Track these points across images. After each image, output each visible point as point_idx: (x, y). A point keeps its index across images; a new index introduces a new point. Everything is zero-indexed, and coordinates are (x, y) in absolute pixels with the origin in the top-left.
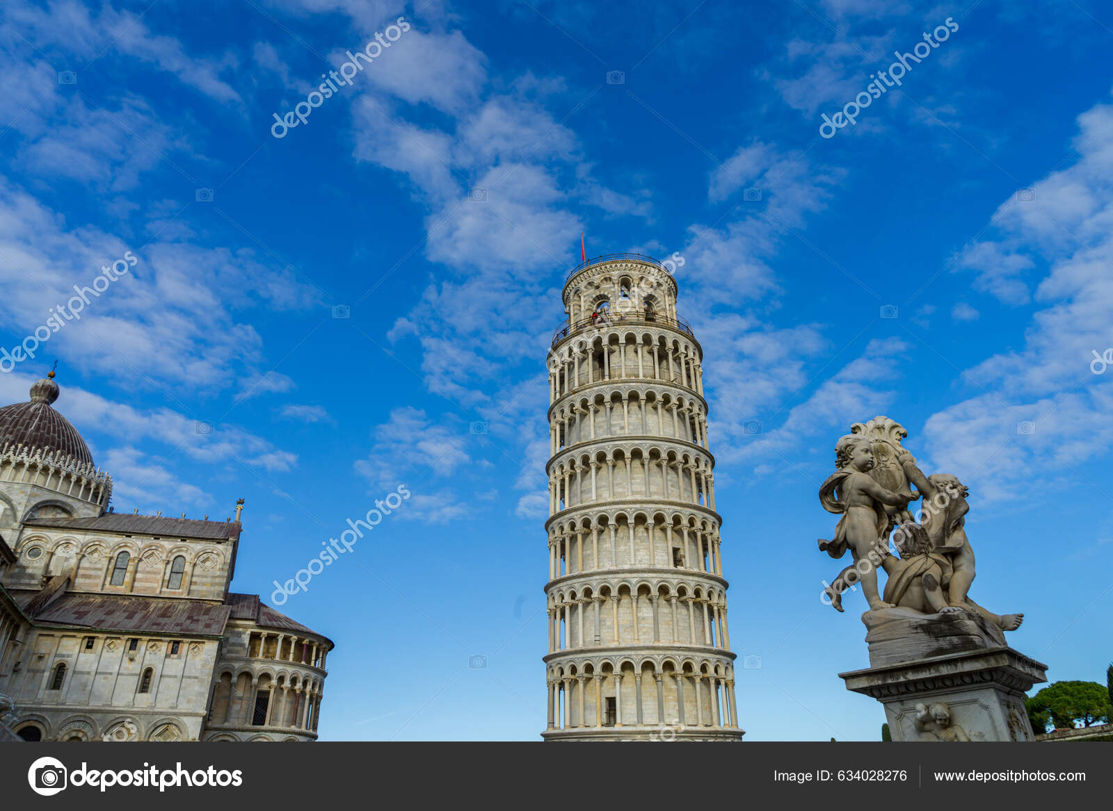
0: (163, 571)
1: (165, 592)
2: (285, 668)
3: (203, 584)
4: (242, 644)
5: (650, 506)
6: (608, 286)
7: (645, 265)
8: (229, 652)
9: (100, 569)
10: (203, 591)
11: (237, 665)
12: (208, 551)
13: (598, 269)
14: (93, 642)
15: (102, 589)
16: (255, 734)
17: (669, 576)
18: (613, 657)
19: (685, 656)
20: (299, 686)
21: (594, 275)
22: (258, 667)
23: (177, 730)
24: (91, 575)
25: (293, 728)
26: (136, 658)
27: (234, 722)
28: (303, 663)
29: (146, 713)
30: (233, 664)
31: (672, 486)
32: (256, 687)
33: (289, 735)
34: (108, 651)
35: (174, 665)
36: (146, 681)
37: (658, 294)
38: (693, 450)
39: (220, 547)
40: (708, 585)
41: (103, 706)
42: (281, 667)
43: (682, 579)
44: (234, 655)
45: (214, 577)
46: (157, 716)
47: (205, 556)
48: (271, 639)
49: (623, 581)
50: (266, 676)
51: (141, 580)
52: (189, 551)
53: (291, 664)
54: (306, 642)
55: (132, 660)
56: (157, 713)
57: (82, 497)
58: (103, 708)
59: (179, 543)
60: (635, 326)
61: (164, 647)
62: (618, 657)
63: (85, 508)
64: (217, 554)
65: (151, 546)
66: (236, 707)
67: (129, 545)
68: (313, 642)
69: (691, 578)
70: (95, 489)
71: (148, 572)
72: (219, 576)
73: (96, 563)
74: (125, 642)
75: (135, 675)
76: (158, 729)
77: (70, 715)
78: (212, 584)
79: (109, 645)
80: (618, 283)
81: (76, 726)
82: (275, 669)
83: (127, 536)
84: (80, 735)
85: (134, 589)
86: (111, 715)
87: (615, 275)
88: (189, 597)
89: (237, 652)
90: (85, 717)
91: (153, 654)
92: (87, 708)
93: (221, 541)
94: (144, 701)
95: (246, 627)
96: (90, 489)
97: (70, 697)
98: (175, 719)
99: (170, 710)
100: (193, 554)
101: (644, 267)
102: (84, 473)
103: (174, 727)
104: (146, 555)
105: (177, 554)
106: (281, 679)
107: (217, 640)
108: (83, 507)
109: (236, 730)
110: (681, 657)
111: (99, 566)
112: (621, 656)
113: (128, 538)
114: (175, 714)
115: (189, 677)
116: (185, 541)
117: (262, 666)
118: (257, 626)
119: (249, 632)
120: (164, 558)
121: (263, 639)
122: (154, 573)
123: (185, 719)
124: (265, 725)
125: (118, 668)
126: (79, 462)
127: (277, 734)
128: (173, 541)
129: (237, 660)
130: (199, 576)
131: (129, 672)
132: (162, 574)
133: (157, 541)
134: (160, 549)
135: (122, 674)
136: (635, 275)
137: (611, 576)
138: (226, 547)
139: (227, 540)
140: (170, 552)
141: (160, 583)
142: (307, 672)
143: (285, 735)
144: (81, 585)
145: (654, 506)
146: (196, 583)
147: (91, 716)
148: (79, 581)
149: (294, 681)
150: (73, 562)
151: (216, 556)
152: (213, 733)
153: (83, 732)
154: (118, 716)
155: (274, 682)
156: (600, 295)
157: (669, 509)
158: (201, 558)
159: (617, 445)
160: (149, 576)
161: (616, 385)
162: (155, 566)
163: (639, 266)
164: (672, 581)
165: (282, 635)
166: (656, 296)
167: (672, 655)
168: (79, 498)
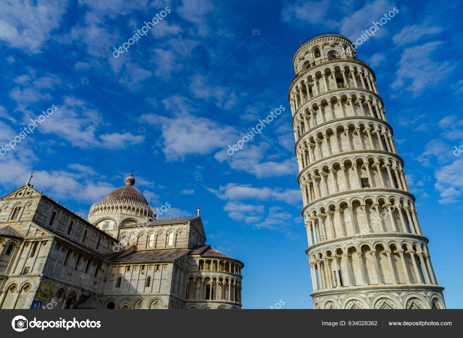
0: (165, 239)
1: (167, 247)
2: (215, 274)
3: (181, 242)
4: (196, 265)
5: (340, 157)
6: (308, 55)
7: (325, 37)
8: (191, 269)
9: (145, 241)
10: (181, 245)
11: (195, 274)
12: (181, 228)
13: (302, 50)
14: (130, 268)
15: (146, 249)
16: (205, 303)
17: (358, 194)
18: (331, 247)
19: (375, 240)
20: (224, 281)
21: (301, 54)
22: (204, 274)
23: (161, 302)
24: (142, 244)
25: (223, 300)
26: (144, 273)
27: (197, 299)
28: (224, 271)
29: (148, 295)
30: (194, 274)
31: (357, 144)
32: (204, 283)
33: (221, 304)
34: (135, 271)
35: (158, 275)
36: (148, 282)
37: (336, 49)
38: (366, 120)
39: (185, 226)
40: (389, 195)
41: (134, 293)
42: (214, 274)
43: (367, 194)
44: (194, 270)
45: (184, 239)
46: (152, 296)
47: (180, 230)
48: (209, 262)
49: (330, 202)
50: (208, 278)
51: (159, 243)
52: (174, 230)
53: (218, 272)
54: (225, 262)
55: (143, 274)
56: (152, 295)
57: (140, 216)
58: (133, 294)
59: (170, 227)
60: (320, 67)
61: (153, 267)
62: (333, 246)
63: (142, 219)
64: (185, 229)
65: (161, 230)
66: (198, 292)
67: (153, 230)
68: (229, 262)
69: (374, 193)
70: (148, 213)
71: (161, 240)
72: (186, 238)
73: (143, 239)
74: (140, 267)
75: (144, 280)
76: (154, 301)
77: (123, 297)
78: (184, 242)
79: (135, 268)
80: (312, 52)
81: (125, 301)
82: (211, 275)
83: (152, 227)
84: (127, 305)
85: (157, 247)
86: (136, 296)
87: (310, 48)
88: (176, 248)
89: (195, 268)
90: (128, 298)
91: (150, 271)
92: (128, 294)
93: (185, 224)
94: (148, 289)
95: (197, 258)
96: (147, 213)
97: (123, 290)
98: (159, 297)
99: (157, 294)
100: (176, 230)
101: (325, 38)
102: (139, 207)
103: (159, 301)
104: (160, 233)
105: (170, 232)
106: (215, 279)
107: (172, 263)
108: (140, 219)
109: (197, 302)
110: (373, 241)
111: (144, 240)
112: (334, 245)
113: (153, 228)
114: (159, 295)
115: (164, 279)
116: (172, 225)
117: (205, 273)
118: (201, 257)
119: (198, 260)
120: (166, 234)
121: (205, 262)
122: (163, 240)
123: (163, 297)
124: (210, 299)
125: (138, 277)
126: (137, 203)
127: (215, 303)
128: (168, 226)
129: (195, 272)
130: (179, 239)
131: (142, 279)
132: (165, 240)
133: (162, 227)
134: (164, 230)
135: (140, 280)
136: (320, 44)
137: (323, 201)
138: (187, 226)
139: (187, 223)
140: (167, 231)
141: (165, 243)
142: (227, 275)
143: (219, 304)
144: (140, 248)
145: (342, 156)
146: (178, 242)
147: (130, 297)
148: (139, 246)
149: (221, 279)
150: (136, 239)
151: (184, 230)
152: (189, 303)
153: (128, 304)
154: (139, 297)
155: (211, 280)
156: (306, 62)
157: (353, 156)
158: (179, 232)
159: (318, 131)
160: (161, 241)
161: (313, 100)
162: (163, 237)
163: (322, 39)
164: (360, 196)
165: (212, 260)
166: (336, 50)
167: (366, 240)
168: (139, 216)
